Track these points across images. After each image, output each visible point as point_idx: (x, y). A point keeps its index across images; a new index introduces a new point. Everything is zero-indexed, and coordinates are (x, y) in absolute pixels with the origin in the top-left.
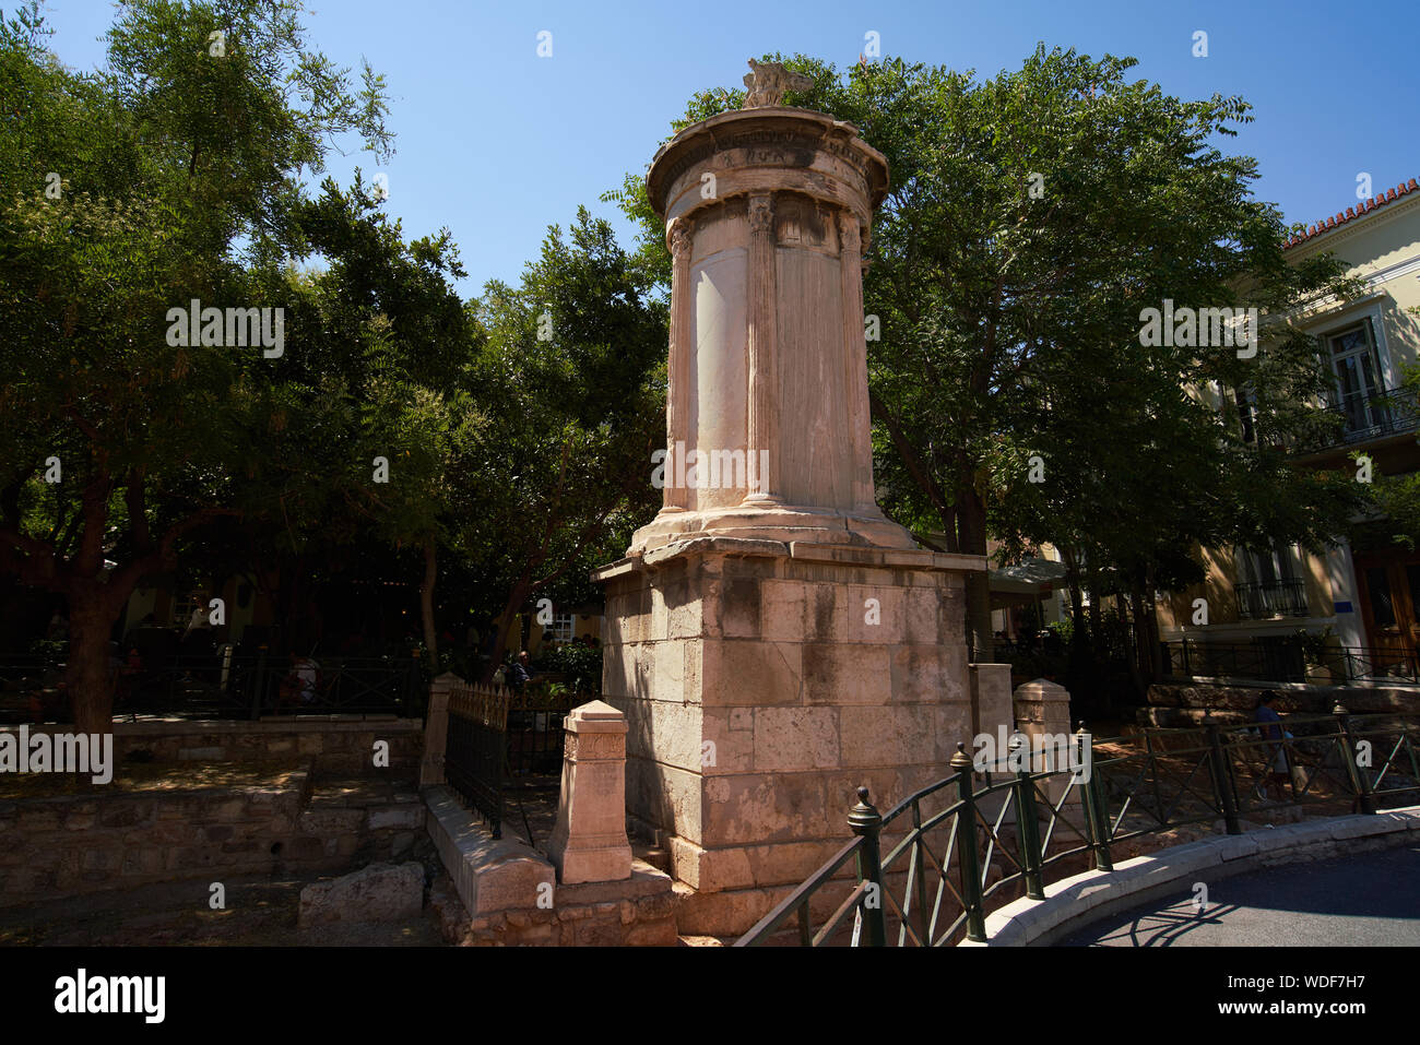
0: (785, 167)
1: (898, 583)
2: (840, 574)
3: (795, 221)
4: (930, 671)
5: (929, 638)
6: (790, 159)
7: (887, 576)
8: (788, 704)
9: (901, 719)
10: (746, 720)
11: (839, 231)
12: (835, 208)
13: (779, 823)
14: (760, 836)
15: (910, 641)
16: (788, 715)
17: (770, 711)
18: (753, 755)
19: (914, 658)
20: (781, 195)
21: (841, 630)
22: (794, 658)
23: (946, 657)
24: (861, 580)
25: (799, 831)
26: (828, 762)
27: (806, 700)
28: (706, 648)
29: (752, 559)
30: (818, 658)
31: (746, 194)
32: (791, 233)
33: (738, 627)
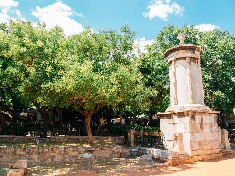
0: (192, 53)
1: (210, 115)
2: (203, 114)
3: (193, 61)
4: (214, 127)
5: (213, 123)
6: (192, 52)
7: (209, 114)
8: (199, 132)
9: (211, 134)
10: (194, 134)
11: (198, 62)
12: (197, 59)
13: (199, 148)
14: (197, 149)
15: (211, 123)
16: (198, 134)
17: (197, 133)
18: (195, 139)
19: (212, 126)
20: (191, 57)
21: (204, 122)
22: (199, 126)
23: (215, 125)
24: (206, 115)
25: (201, 149)
26: (203, 140)
27: (201, 132)
28: (190, 124)
29: (194, 112)
30: (201, 126)
31: (186, 57)
32: (192, 63)
33: (193, 122)
